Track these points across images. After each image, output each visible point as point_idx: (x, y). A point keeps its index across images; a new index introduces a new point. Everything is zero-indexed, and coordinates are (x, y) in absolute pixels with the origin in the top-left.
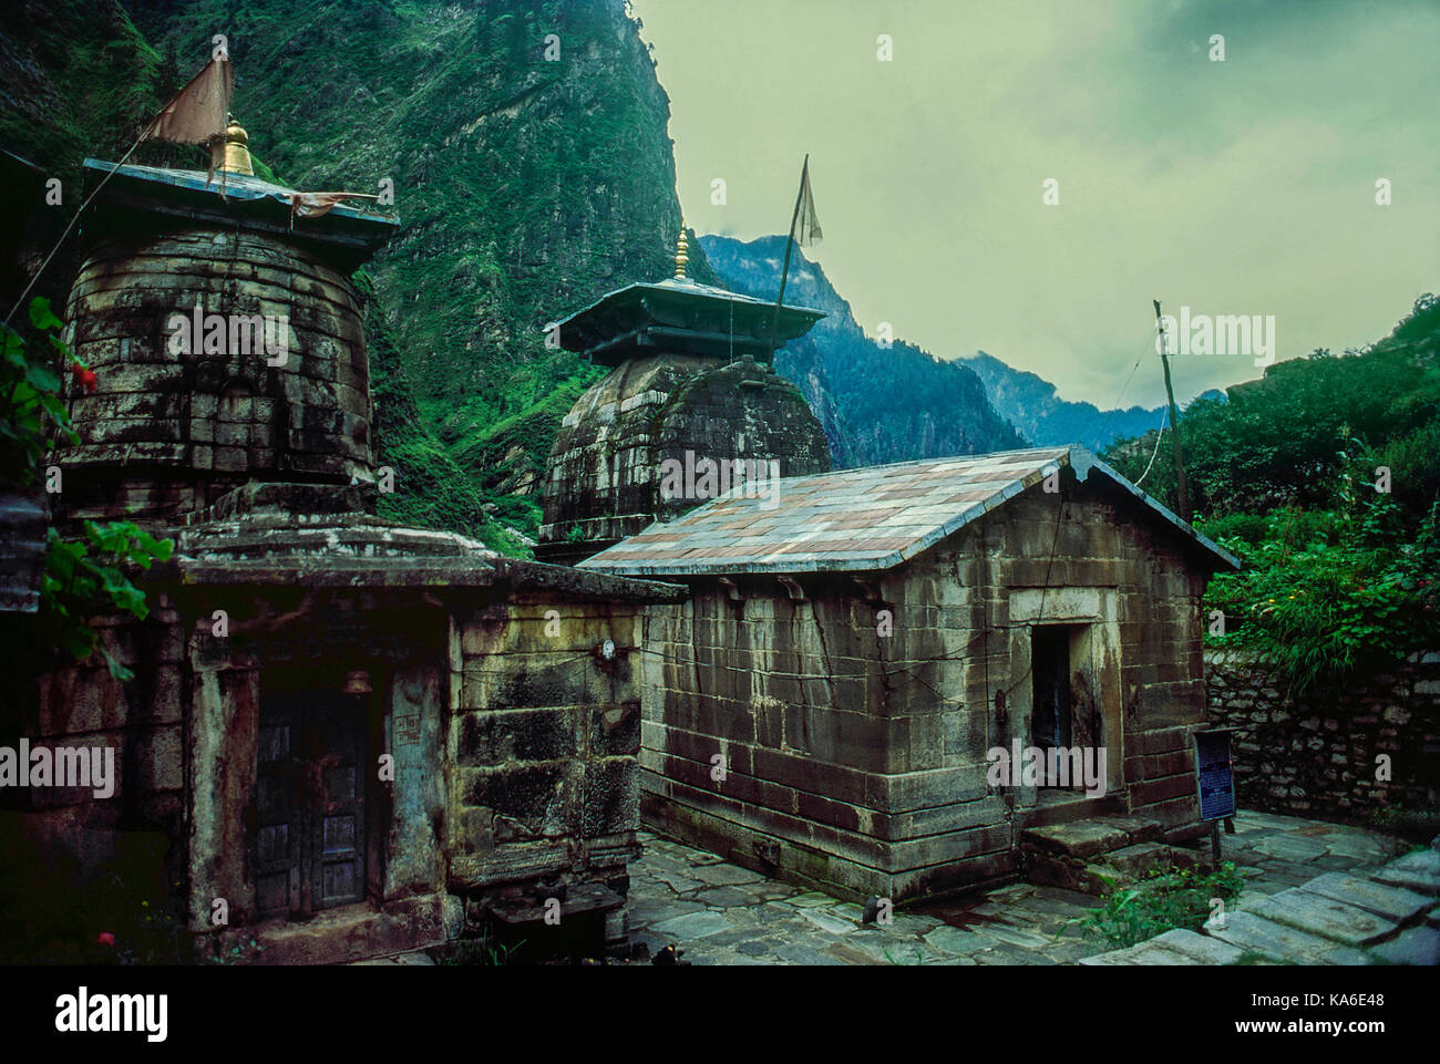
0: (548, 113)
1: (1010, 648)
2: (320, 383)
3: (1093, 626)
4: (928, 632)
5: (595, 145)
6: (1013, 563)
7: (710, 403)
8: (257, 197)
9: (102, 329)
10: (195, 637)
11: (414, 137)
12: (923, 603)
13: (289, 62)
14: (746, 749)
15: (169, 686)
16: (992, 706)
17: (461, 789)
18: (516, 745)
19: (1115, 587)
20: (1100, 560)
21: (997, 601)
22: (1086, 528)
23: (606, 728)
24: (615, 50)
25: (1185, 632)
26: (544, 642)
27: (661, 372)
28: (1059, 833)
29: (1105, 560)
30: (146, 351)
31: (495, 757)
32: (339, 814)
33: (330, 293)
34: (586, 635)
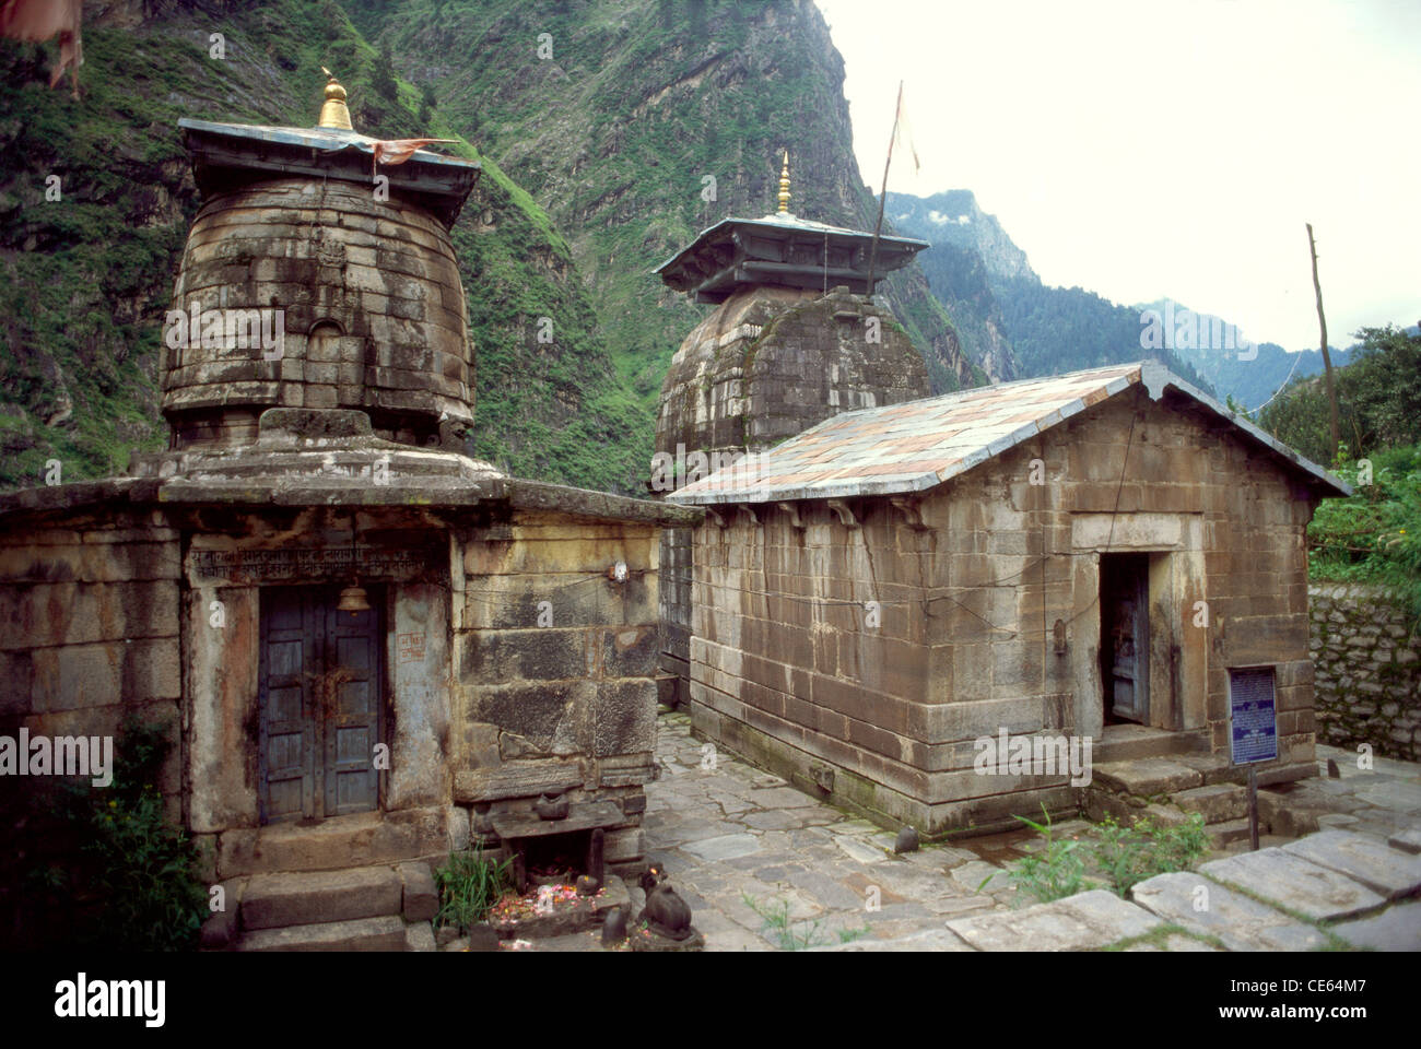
0: (728, 81)
1: (1073, 575)
2: (407, 323)
3: (1173, 555)
4: (975, 558)
5: (773, 109)
6: (1078, 487)
7: (802, 334)
8: (341, 147)
9: (205, 278)
10: (192, 554)
11: (605, 110)
12: (971, 527)
13: (489, 49)
14: (806, 675)
15: (166, 601)
16: (1050, 636)
17: (464, 708)
18: (523, 665)
19: (1199, 513)
20: (1181, 485)
21: (1057, 526)
22: (1166, 450)
23: (620, 650)
24: (790, 17)
25: (1285, 563)
26: (552, 563)
27: (756, 307)
28: (1122, 770)
29: (1189, 485)
30: (242, 297)
31: (500, 676)
32: (354, 727)
33: (416, 237)
34: (598, 556)
